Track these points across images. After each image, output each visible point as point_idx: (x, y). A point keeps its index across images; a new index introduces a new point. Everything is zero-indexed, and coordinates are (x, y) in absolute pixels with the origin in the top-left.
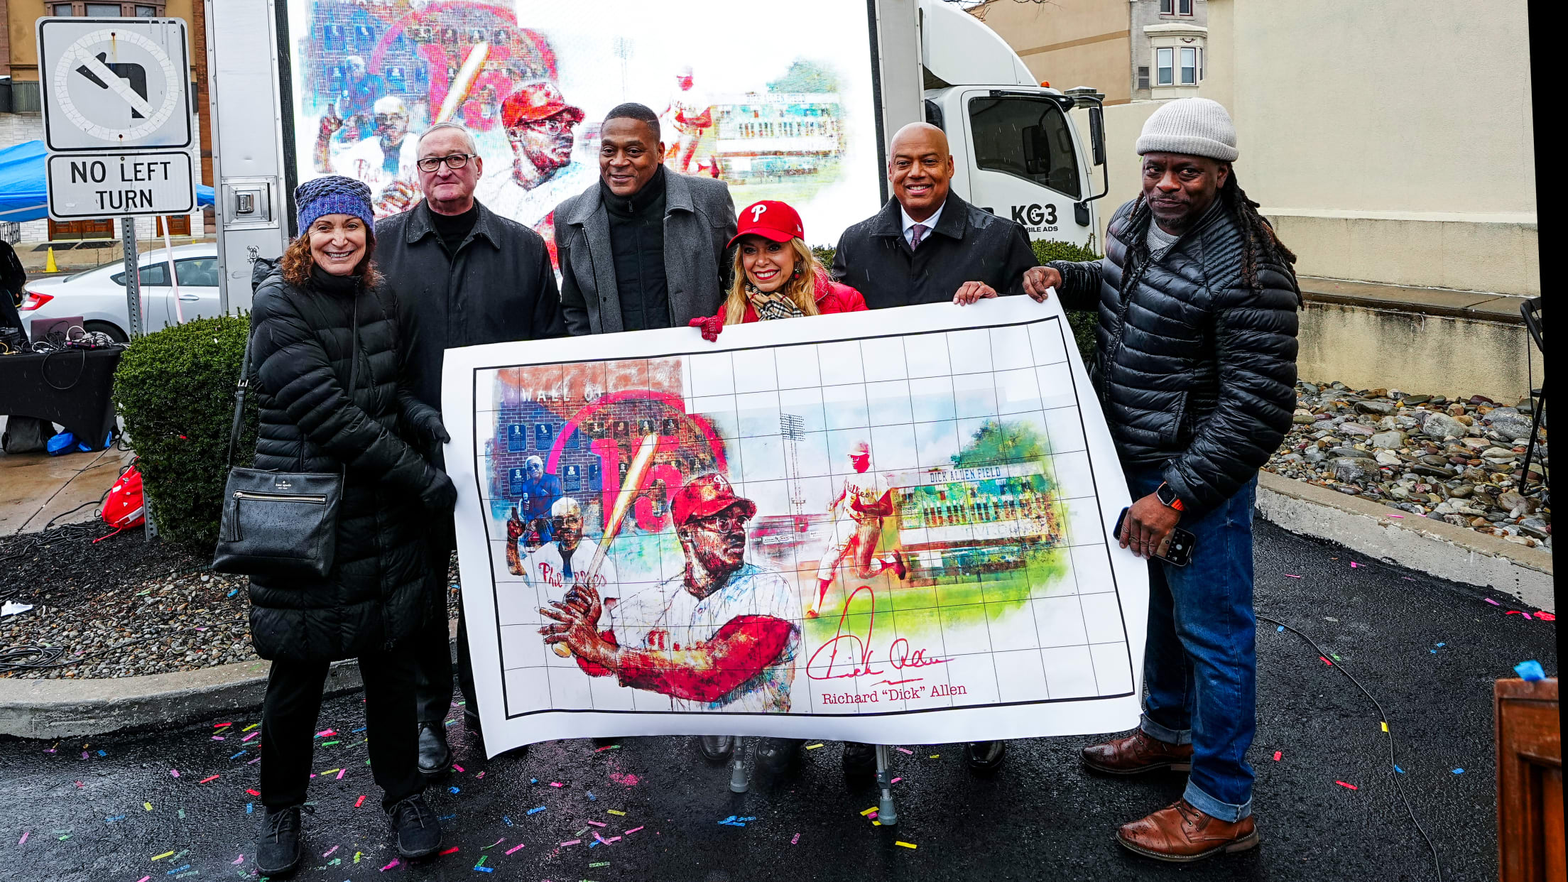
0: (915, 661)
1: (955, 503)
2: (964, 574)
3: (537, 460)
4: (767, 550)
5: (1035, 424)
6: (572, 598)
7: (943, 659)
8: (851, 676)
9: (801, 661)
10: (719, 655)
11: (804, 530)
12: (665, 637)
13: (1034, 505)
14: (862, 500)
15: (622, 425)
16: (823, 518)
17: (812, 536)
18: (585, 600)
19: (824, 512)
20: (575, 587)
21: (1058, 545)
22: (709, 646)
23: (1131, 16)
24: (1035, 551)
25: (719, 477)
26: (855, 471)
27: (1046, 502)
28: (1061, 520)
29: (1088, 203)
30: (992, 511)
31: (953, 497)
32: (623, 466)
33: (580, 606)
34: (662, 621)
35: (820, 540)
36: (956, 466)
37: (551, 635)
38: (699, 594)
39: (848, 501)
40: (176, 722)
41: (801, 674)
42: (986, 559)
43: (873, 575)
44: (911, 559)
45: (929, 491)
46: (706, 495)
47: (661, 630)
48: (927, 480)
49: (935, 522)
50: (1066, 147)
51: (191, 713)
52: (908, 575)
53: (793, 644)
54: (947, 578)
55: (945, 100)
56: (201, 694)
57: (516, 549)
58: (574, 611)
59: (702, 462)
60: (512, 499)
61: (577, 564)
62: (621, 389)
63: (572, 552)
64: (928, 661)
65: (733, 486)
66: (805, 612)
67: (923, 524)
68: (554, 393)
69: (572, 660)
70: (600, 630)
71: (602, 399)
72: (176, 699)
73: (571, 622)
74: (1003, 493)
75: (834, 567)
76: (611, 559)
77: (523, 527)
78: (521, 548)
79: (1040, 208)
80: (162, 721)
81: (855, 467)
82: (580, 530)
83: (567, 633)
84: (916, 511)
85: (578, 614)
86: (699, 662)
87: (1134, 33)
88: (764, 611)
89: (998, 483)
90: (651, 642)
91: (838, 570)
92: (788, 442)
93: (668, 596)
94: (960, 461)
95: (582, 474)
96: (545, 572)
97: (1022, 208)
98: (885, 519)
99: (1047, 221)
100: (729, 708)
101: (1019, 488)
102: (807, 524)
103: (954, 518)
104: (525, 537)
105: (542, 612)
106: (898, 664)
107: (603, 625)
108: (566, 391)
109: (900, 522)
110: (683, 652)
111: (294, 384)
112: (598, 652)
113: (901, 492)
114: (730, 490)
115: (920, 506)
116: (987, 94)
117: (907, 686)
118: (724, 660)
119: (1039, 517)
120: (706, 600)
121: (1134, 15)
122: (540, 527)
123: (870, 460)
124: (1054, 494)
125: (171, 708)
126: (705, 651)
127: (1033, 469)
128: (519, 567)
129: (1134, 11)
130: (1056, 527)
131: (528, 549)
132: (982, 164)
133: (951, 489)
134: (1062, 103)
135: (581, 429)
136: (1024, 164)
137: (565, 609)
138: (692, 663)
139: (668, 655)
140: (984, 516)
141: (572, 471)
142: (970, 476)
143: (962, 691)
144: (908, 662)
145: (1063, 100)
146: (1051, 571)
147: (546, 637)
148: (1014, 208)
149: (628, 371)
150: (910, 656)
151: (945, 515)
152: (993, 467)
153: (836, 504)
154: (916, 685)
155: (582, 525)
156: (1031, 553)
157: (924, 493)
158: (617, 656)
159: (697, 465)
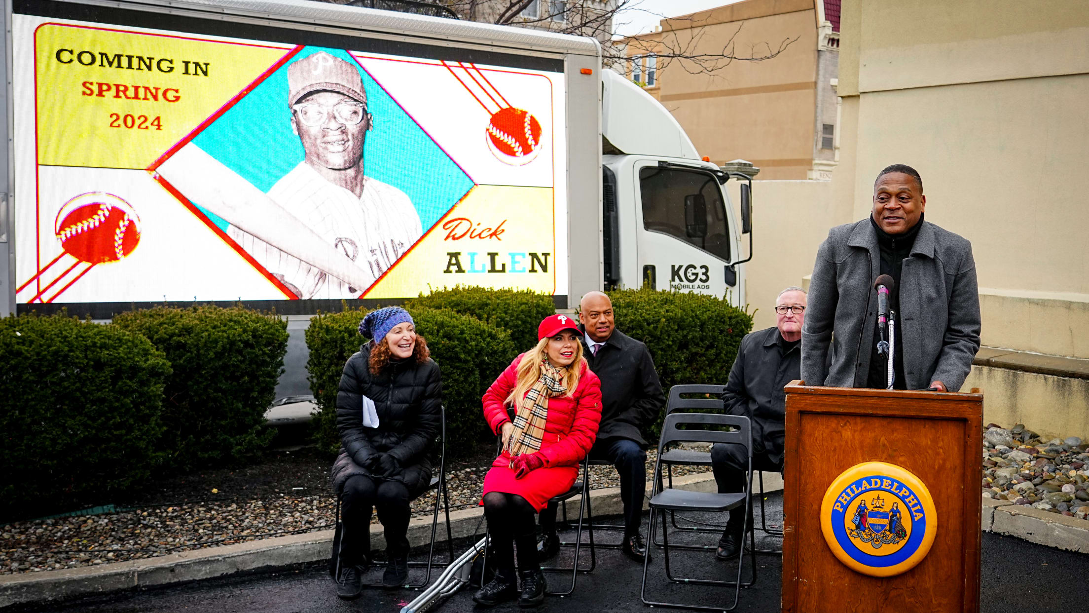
23: (818, 66)
29: (736, 266)
40: (55, 600)
50: (721, 216)
51: (67, 594)
55: (619, 166)
56: (74, 581)
72: (56, 583)
79: (695, 268)
80: (45, 600)
87: (820, 85)
97: (680, 267)
99: (701, 280)
116: (656, 165)
121: (822, 65)
125: (52, 590)
129: (822, 61)
132: (648, 226)
134: (718, 177)
136: (684, 229)
145: (720, 174)
148: (673, 267)
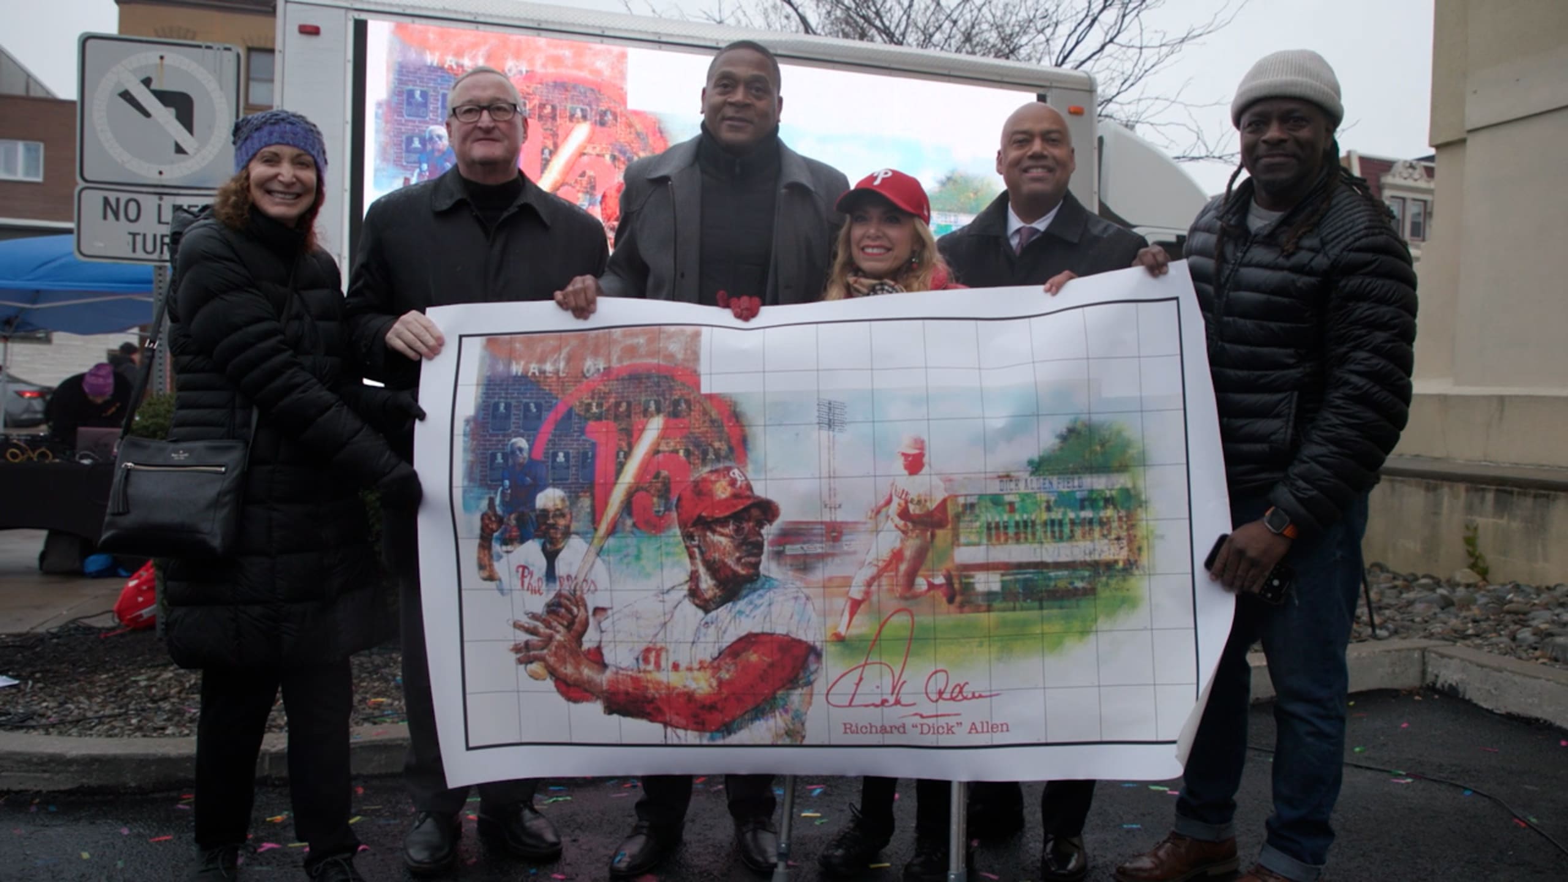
0: (954, 695)
1: (1025, 516)
2: (1025, 600)
3: (522, 443)
4: (789, 561)
5: (1131, 429)
6: (553, 608)
7: (988, 694)
8: (876, 706)
9: (820, 686)
10: (725, 676)
11: (836, 539)
12: (663, 655)
13: (1115, 524)
14: (912, 508)
15: (624, 405)
16: (862, 528)
17: (846, 548)
18: (570, 611)
19: (863, 519)
20: (559, 595)
21: (1136, 572)
22: (714, 665)
24: (1110, 577)
25: (736, 471)
26: (906, 472)
27: (1130, 522)
28: (1145, 544)
30: (1067, 530)
31: (1024, 510)
32: (622, 454)
33: (562, 617)
34: (661, 636)
35: (855, 553)
36: (1033, 473)
37: (525, 654)
38: (706, 606)
39: (894, 508)
41: (819, 700)
42: (1052, 584)
43: (915, 597)
44: (964, 580)
45: (996, 501)
46: (719, 493)
47: (658, 646)
48: (994, 488)
49: (998, 538)
52: (958, 599)
53: (813, 667)
54: (1004, 605)
57: (489, 548)
58: (555, 624)
59: (717, 453)
60: (490, 487)
61: (562, 567)
62: (626, 363)
63: (556, 553)
64: (970, 696)
65: (752, 483)
66: (829, 634)
67: (985, 541)
68: (548, 367)
69: (549, 684)
70: (586, 645)
71: (604, 375)
73: (551, 638)
74: (1082, 508)
75: (869, 584)
76: (604, 561)
77: (500, 521)
78: (497, 547)
81: (907, 467)
82: (568, 527)
83: (545, 651)
84: (978, 524)
85: (560, 628)
86: (701, 684)
88: (780, 630)
89: (1078, 495)
90: (646, 660)
91: (874, 588)
92: (824, 433)
93: (669, 606)
94: (1038, 467)
95: (572, 461)
96: (523, 576)
98: (940, 533)
100: (733, 739)
101: (1101, 504)
102: (841, 533)
103: (1022, 536)
104: (502, 534)
105: (517, 625)
106: (934, 697)
107: (589, 640)
108: (562, 365)
109: (956, 536)
110: (683, 673)
111: (235, 337)
112: (581, 674)
113: (961, 500)
114: (749, 487)
115: (983, 519)
117: (942, 721)
118: (730, 683)
119: (1118, 539)
120: (714, 613)
122: (521, 521)
123: (926, 460)
124: (1141, 514)
126: (709, 672)
127: (1122, 481)
128: (492, 570)
130: (1136, 551)
131: (504, 548)
133: (1023, 500)
135: (577, 410)
137: (544, 621)
138: (693, 686)
139: (666, 677)
140: (1057, 534)
141: (561, 457)
142: (1047, 485)
143: (1005, 728)
144: (946, 695)
146: (1124, 601)
147: (519, 655)
149: (635, 341)
150: (949, 689)
151: (1011, 531)
152: (1076, 476)
153: (878, 512)
154: (952, 721)
155: (571, 521)
156: (1104, 579)
157: (990, 504)
158: (604, 679)
159: (711, 456)
